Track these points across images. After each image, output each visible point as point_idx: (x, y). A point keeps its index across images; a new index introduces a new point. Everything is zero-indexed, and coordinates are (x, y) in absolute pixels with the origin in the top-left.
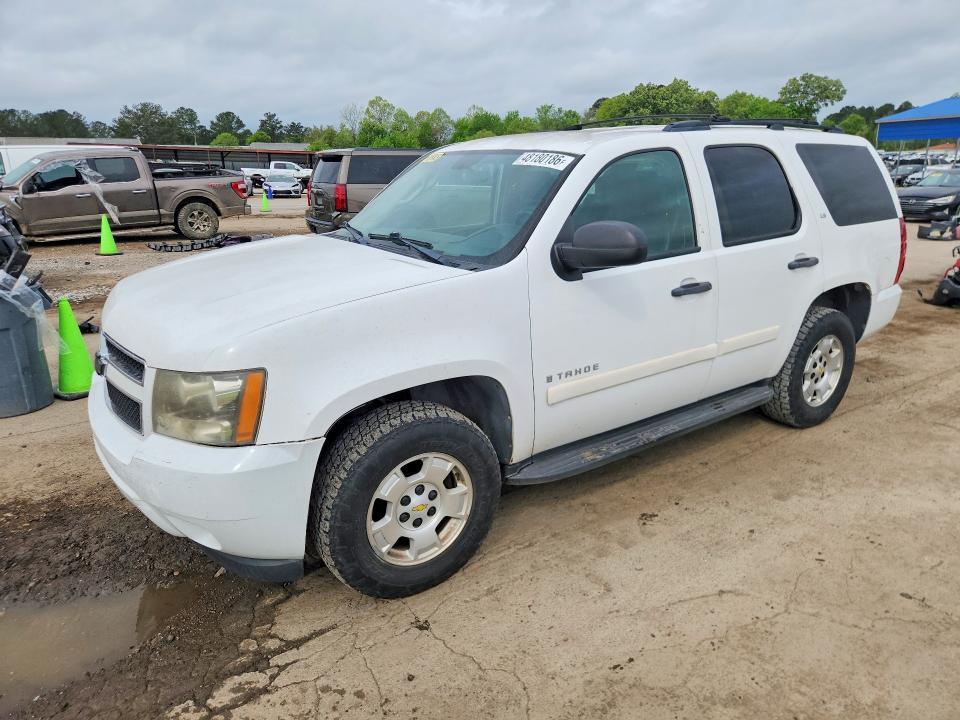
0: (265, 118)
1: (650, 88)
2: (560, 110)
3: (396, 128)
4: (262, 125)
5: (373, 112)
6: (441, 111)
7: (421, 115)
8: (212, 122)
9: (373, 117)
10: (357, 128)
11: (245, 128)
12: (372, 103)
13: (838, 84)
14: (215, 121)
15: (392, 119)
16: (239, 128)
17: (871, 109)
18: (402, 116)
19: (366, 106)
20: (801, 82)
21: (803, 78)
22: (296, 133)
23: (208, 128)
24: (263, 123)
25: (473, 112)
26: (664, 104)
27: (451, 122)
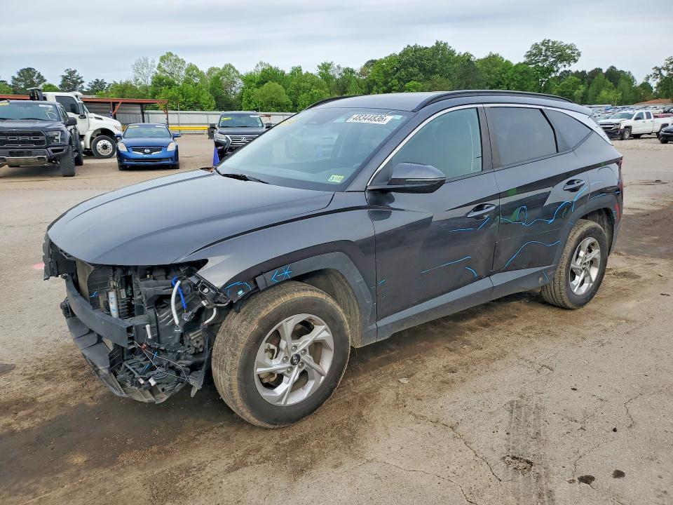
0: (66, 74)
2: (339, 67)
3: (187, 81)
4: (64, 81)
5: (164, 66)
6: (231, 67)
7: (212, 70)
8: (13, 78)
9: (164, 71)
10: (149, 82)
11: (46, 83)
12: (163, 59)
14: (16, 76)
15: (183, 73)
16: (40, 83)
17: (584, 72)
18: (193, 70)
19: (157, 62)
20: (541, 47)
21: (543, 44)
23: (10, 83)
24: (65, 78)
25: (260, 68)
26: (430, 65)
27: (240, 77)
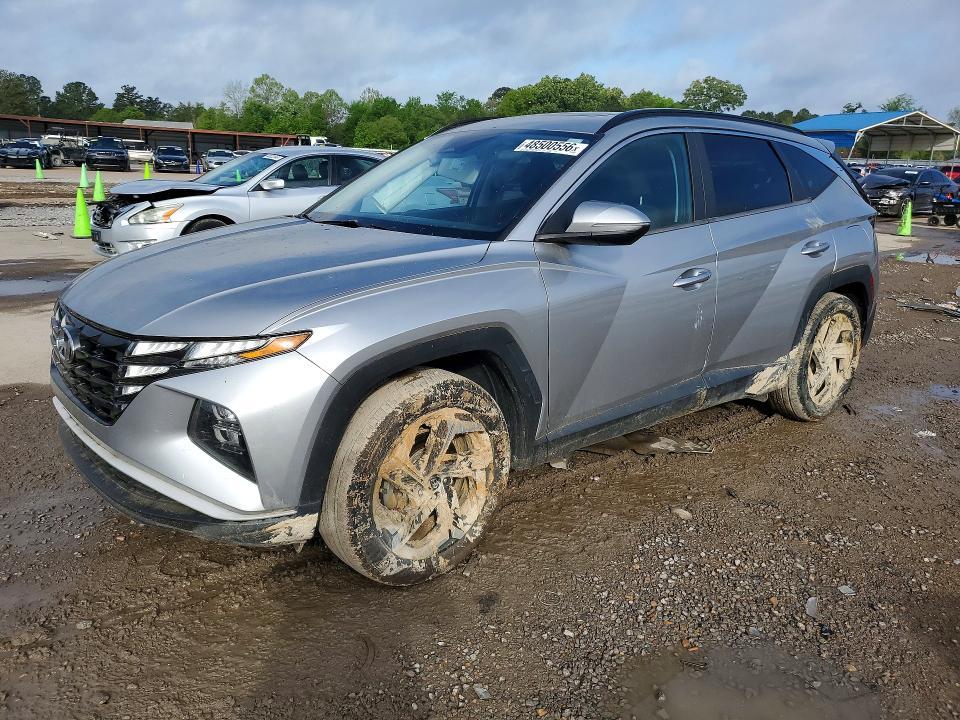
0: (122, 91)
1: (556, 81)
2: (462, 98)
3: (284, 109)
4: (118, 99)
5: (258, 90)
6: (332, 93)
7: (309, 95)
9: (259, 96)
10: (241, 108)
12: (258, 82)
13: (739, 89)
15: (280, 100)
18: (291, 97)
19: (251, 83)
20: (704, 85)
21: (706, 81)
22: (152, 109)
23: (53, 99)
24: (120, 97)
25: (368, 96)
26: (571, 99)
27: (345, 105)
